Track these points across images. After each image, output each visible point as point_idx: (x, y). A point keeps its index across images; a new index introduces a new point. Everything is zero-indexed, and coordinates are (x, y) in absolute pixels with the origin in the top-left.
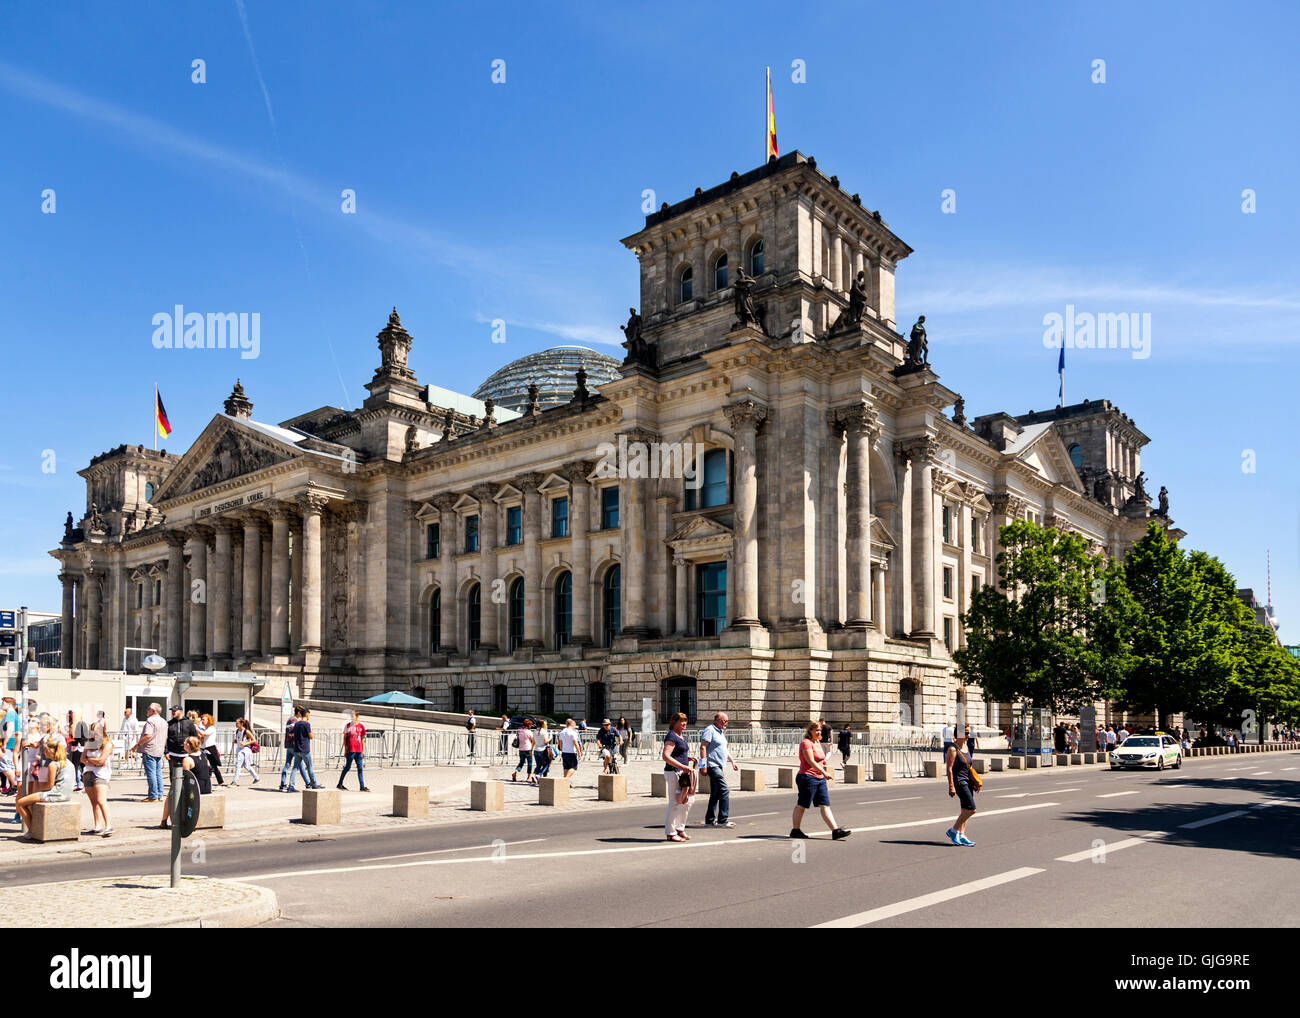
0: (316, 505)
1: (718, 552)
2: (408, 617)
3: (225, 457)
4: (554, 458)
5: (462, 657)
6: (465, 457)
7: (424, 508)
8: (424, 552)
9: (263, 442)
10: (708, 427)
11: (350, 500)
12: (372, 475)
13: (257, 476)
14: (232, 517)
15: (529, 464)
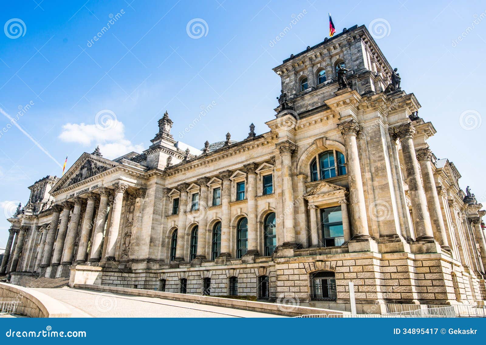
0: (122, 188)
1: (335, 200)
2: (161, 243)
3: (85, 171)
4: (239, 163)
5: (186, 264)
6: (195, 166)
7: (173, 191)
8: (171, 212)
9: (102, 162)
10: (324, 139)
11: (139, 187)
12: (150, 176)
13: (97, 177)
14: (84, 197)
15: (226, 167)
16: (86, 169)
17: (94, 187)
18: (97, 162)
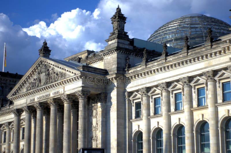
4: (198, 69)
7: (134, 94)
8: (134, 115)
11: (100, 92)
13: (58, 84)
15: (185, 73)
16: (44, 74)
17: (56, 93)
18: (55, 67)
